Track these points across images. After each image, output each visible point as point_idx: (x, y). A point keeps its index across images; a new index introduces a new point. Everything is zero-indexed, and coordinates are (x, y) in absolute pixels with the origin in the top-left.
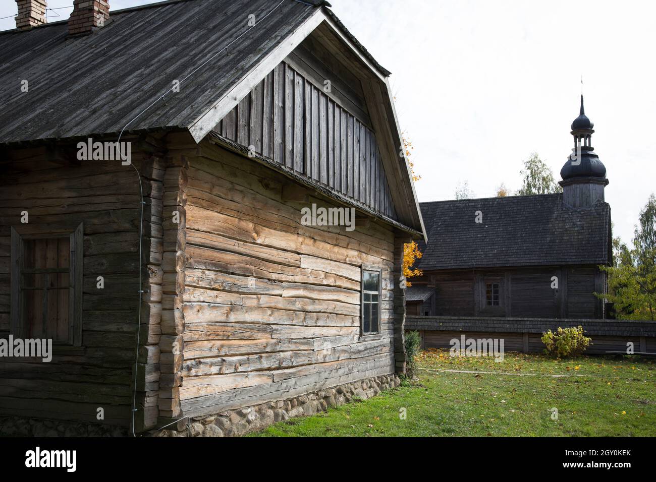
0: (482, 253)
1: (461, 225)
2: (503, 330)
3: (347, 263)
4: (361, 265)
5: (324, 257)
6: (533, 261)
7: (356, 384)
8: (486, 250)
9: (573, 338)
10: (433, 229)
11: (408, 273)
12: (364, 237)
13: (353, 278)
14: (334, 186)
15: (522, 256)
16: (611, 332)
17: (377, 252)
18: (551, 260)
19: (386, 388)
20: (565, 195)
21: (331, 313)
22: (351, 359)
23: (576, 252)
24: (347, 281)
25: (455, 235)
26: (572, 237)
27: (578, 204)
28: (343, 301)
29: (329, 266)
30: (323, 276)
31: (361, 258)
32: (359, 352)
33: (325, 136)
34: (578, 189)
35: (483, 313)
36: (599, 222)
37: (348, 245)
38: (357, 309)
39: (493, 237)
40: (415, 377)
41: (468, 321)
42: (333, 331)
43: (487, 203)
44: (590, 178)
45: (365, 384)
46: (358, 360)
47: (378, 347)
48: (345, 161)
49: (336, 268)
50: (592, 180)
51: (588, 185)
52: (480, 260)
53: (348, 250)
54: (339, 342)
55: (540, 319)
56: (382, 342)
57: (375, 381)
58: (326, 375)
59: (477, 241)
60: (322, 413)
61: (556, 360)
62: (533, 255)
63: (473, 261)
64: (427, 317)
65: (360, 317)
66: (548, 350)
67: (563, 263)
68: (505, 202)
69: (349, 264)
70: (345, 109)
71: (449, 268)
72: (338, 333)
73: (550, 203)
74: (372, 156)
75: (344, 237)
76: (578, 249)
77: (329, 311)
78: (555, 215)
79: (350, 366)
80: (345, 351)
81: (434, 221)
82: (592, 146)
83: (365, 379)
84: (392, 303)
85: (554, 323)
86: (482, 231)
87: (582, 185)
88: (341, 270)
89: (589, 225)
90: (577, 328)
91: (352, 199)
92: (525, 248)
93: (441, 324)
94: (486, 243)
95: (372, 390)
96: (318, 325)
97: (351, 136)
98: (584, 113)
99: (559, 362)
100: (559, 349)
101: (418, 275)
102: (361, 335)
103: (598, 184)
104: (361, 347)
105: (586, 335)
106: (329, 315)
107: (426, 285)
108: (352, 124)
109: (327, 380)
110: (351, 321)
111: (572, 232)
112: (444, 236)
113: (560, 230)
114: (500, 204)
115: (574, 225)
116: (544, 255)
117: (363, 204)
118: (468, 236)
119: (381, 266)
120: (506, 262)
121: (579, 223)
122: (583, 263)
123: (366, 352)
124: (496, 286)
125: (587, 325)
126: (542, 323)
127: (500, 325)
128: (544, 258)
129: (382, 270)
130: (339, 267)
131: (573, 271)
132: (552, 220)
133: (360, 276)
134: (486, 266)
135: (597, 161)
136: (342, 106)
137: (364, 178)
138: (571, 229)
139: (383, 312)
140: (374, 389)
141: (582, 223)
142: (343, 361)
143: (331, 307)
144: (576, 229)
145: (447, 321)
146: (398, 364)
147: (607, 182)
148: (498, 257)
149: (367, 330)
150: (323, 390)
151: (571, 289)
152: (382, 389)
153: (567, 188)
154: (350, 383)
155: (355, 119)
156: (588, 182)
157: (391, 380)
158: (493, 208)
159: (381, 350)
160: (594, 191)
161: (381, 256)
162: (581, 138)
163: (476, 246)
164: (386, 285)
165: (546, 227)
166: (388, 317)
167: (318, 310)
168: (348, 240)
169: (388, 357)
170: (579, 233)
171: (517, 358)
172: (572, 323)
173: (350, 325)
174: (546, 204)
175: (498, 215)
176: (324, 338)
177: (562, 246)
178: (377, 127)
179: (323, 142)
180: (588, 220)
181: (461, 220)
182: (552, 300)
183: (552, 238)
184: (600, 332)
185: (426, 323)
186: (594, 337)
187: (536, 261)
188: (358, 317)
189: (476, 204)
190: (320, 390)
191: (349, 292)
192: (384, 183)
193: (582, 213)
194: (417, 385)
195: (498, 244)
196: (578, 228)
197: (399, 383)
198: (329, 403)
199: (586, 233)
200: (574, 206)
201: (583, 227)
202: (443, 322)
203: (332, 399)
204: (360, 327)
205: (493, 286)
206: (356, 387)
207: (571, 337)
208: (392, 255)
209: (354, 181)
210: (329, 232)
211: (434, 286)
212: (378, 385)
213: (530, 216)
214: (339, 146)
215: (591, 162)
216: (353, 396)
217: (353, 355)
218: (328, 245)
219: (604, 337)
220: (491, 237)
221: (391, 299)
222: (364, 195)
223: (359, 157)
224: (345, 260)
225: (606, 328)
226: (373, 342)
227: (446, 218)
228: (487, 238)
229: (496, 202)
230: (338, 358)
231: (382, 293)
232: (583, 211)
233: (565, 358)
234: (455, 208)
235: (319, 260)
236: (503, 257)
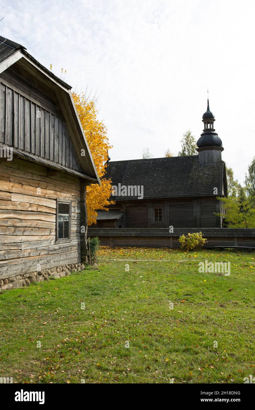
0: (152, 190)
1: (140, 174)
2: (159, 235)
3: (46, 198)
4: (56, 199)
5: (29, 194)
6: (181, 195)
7: (52, 269)
8: (154, 189)
9: (196, 239)
10: (124, 177)
11: (107, 203)
12: (58, 182)
13: (50, 206)
14: (35, 153)
15: (175, 192)
16: (218, 235)
17: (68, 191)
18: (191, 194)
19: (74, 271)
20: (199, 157)
21: (34, 227)
22: (49, 254)
23: (205, 189)
24: (46, 208)
25: (137, 180)
26: (203, 181)
27: (206, 162)
28: (43, 220)
29: (33, 199)
30: (28, 206)
31: (56, 195)
32: (55, 250)
33: (29, 124)
34: (207, 153)
35: (153, 226)
36: (218, 172)
37: (47, 187)
38: (53, 225)
39: (158, 181)
40: (95, 264)
41: (138, 231)
42: (36, 238)
43: (155, 161)
44: (213, 146)
45: (59, 269)
46: (54, 255)
47: (68, 247)
48: (44, 138)
49: (38, 201)
50: (214, 148)
51: (212, 151)
52: (151, 195)
53: (46, 190)
54: (41, 244)
55: (179, 229)
56: (72, 244)
57: (66, 267)
58: (30, 264)
59: (149, 183)
60: (25, 287)
61: (186, 252)
62: (181, 192)
63: (147, 195)
64: (120, 229)
65: (56, 229)
66: (182, 247)
67: (198, 196)
68: (166, 161)
69: (47, 198)
70: (43, 108)
71: (133, 199)
72: (39, 239)
73: (191, 161)
74: (64, 135)
75: (44, 182)
76: (206, 188)
77: (32, 226)
78: (194, 168)
79: (48, 259)
80: (45, 250)
81: (125, 172)
82: (214, 129)
83: (59, 266)
84: (79, 221)
85: (187, 231)
86: (152, 177)
87: (209, 151)
88: (42, 202)
89: (213, 174)
90: (199, 233)
91: (49, 161)
92: (176, 187)
93: (123, 233)
94: (154, 184)
95: (64, 272)
96: (25, 234)
97: (48, 124)
98: (209, 110)
99: (187, 253)
100: (188, 246)
101: (113, 204)
102: (56, 240)
103: (218, 150)
104: (57, 247)
105: (203, 237)
106: (33, 228)
107: (120, 209)
108: (49, 117)
109: (30, 267)
110: (49, 232)
111: (203, 178)
112: (130, 180)
113: (196, 177)
114: (163, 161)
115: (204, 174)
116: (187, 191)
117: (57, 163)
118: (144, 181)
119: (71, 199)
120: (165, 196)
121: (207, 172)
122: (209, 195)
123: (60, 250)
124: (160, 210)
125: (205, 231)
126: (180, 231)
127: (157, 233)
128: (187, 193)
129: (71, 202)
130: (40, 200)
131: (204, 200)
132: (192, 171)
133: (56, 205)
134: (154, 198)
135: (217, 137)
136: (41, 106)
137: (58, 148)
138: (203, 176)
139: (72, 227)
140: (66, 272)
141: (209, 172)
142: (43, 256)
143: (34, 224)
144: (205, 176)
145: (126, 231)
146: (83, 257)
147: (223, 149)
148: (161, 193)
149: (61, 236)
150: (27, 274)
151: (202, 211)
152: (71, 271)
153: (201, 152)
154: (48, 269)
155: (50, 114)
156: (212, 149)
157: (78, 266)
158: (159, 164)
159: (72, 249)
160: (215, 154)
161: (71, 193)
162: (208, 124)
163: (148, 186)
164: (75, 210)
165: (189, 175)
166: (76, 229)
167: (24, 226)
168: (46, 184)
169: (77, 253)
170: (207, 178)
171: (164, 252)
172: (197, 230)
173: (49, 235)
174: (189, 162)
175: (162, 168)
176: (29, 242)
177: (197, 186)
178: (66, 118)
179: (27, 127)
180: (212, 171)
181: (140, 171)
182: (192, 217)
183: (192, 182)
184: (212, 235)
185: (114, 232)
186: (208, 238)
187: (182, 195)
188: (54, 229)
189: (149, 162)
190: (26, 273)
191: (48, 215)
192: (72, 151)
193: (209, 167)
194: (95, 269)
195: (162, 185)
196: (207, 176)
197: (84, 268)
198: (32, 281)
199: (211, 178)
200: (205, 163)
201: (209, 175)
202: (124, 232)
203: (34, 279)
204: (56, 235)
205: (158, 210)
206: (52, 270)
207: (195, 238)
208: (79, 193)
209: (50, 150)
210: (33, 180)
211: (125, 210)
212: (69, 269)
213: (180, 169)
214: (39, 130)
215: (213, 137)
216: (50, 276)
217: (50, 252)
218: (32, 187)
219: (215, 238)
220: (157, 181)
221: (78, 218)
222: (57, 158)
223: (54, 136)
224: (45, 196)
225: (216, 233)
226: (65, 244)
227: (132, 170)
228: (155, 181)
229: (160, 161)
230: (40, 254)
231: (72, 215)
232: (209, 166)
233: (191, 250)
234: (137, 164)
235: (25, 196)
236: (164, 193)
